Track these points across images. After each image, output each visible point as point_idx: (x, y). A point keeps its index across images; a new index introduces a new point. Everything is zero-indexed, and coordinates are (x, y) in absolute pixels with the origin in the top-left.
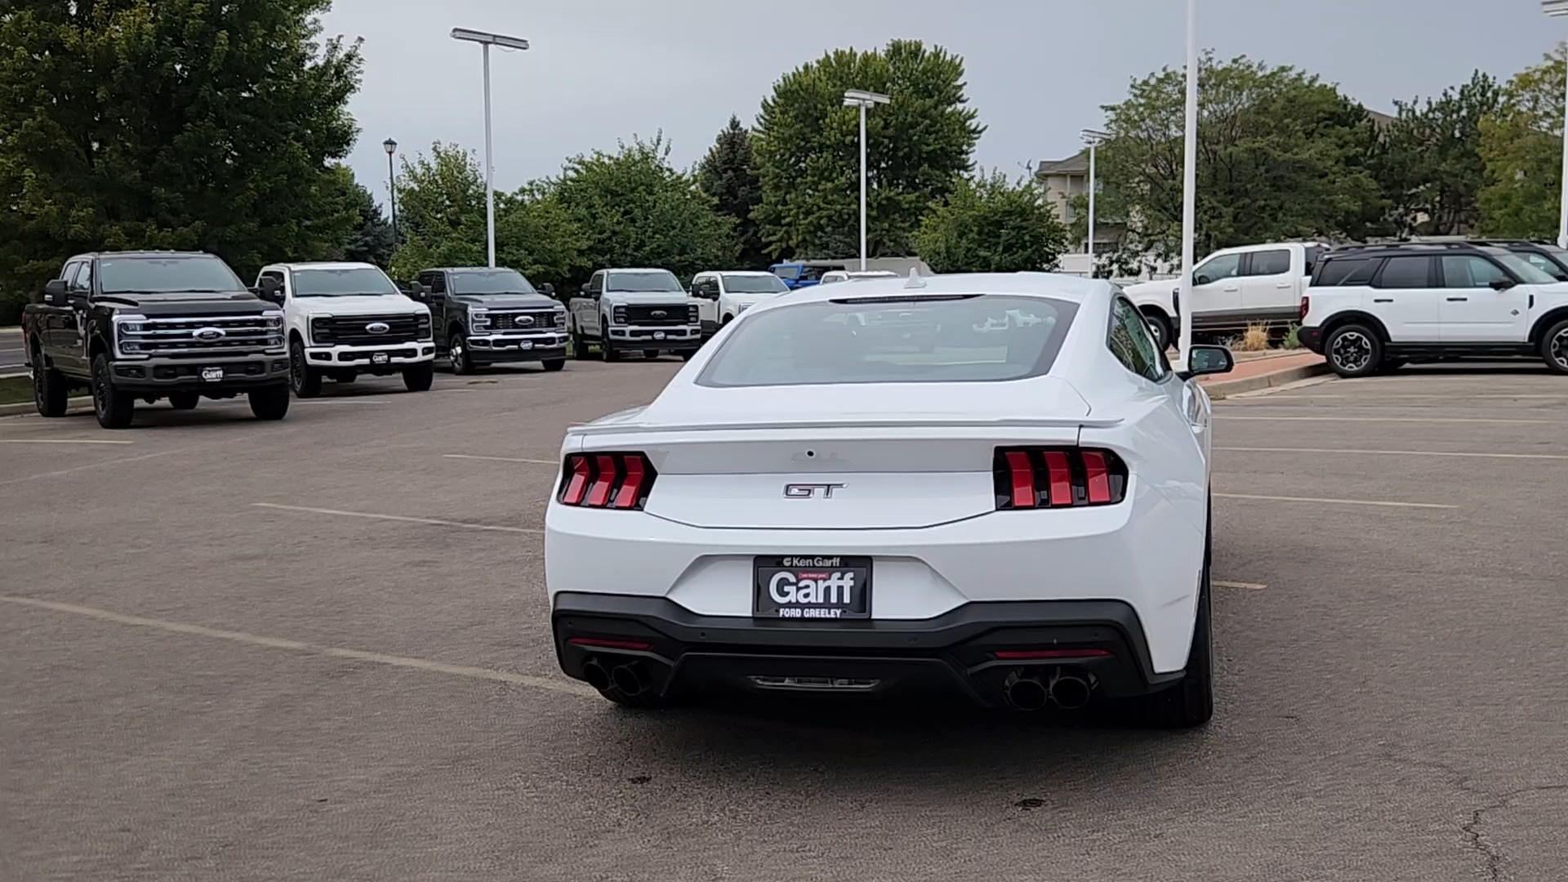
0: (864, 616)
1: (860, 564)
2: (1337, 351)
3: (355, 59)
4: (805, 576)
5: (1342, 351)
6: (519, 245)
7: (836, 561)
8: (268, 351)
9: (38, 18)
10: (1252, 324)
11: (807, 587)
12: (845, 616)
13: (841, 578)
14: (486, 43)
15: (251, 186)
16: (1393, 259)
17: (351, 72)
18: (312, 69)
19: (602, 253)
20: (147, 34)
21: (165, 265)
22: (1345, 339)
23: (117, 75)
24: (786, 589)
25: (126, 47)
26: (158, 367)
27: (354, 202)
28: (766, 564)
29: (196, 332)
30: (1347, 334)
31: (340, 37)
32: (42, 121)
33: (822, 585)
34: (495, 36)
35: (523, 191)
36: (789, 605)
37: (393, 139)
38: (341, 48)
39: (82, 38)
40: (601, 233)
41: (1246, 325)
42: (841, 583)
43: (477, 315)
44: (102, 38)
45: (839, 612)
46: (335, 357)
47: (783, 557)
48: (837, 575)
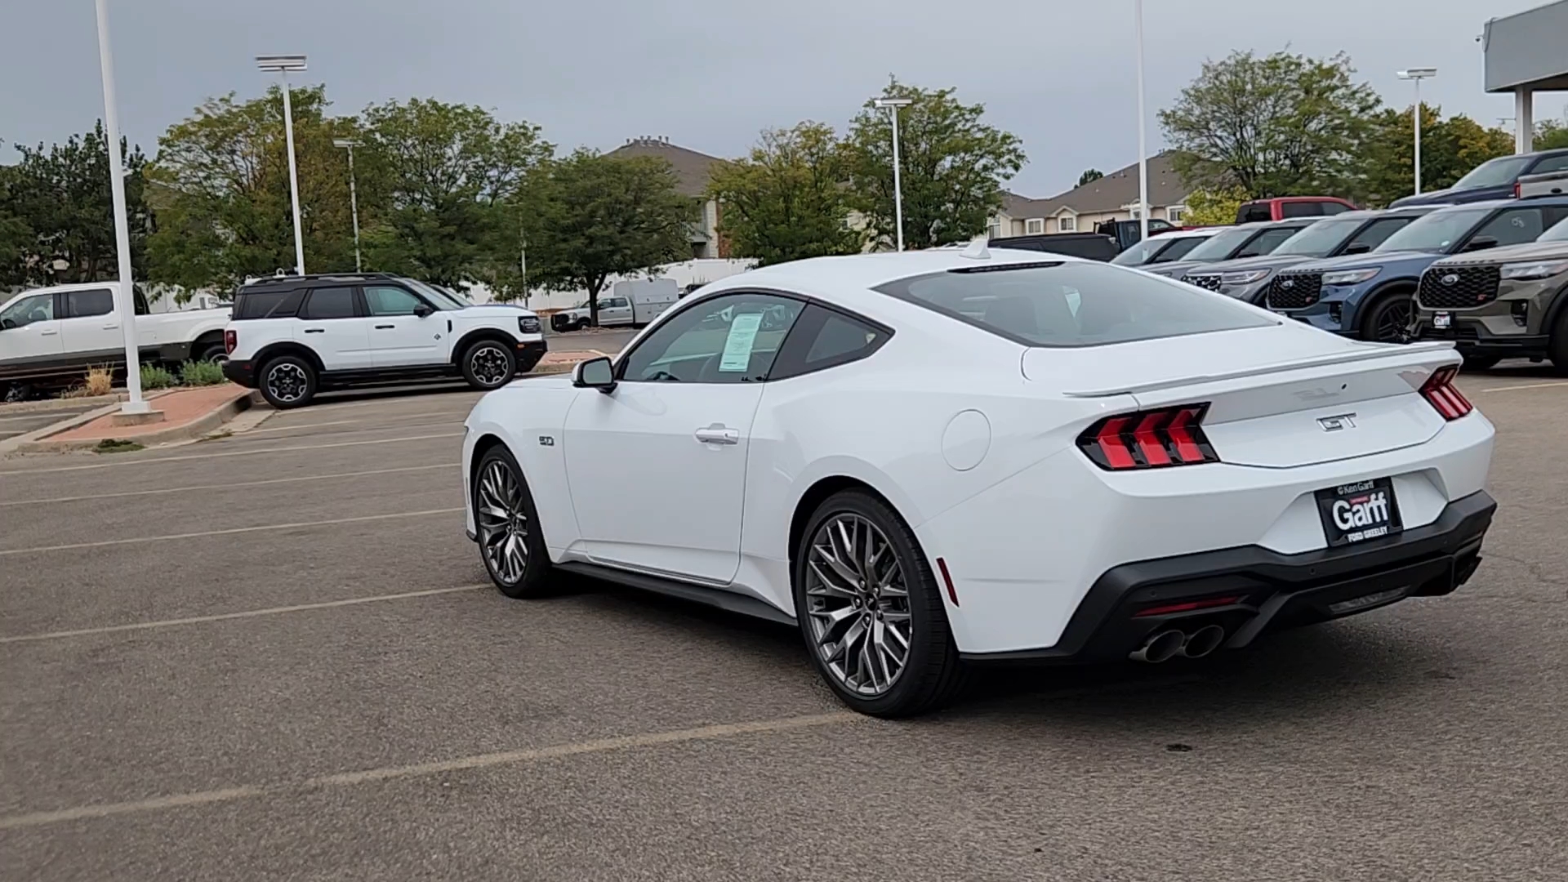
0: (1397, 529)
1: (1383, 484)
2: (272, 383)
4: (1354, 501)
5: (277, 383)
7: (1371, 484)
10: (93, 367)
11: (1358, 511)
12: (1388, 532)
13: (1377, 499)
16: (316, 291)
22: (279, 371)
24: (1346, 515)
28: (1325, 497)
30: (282, 366)
33: (1367, 507)
36: (1353, 530)
41: (86, 368)
42: (1378, 503)
45: (1385, 528)
47: (1336, 488)
48: (1373, 496)
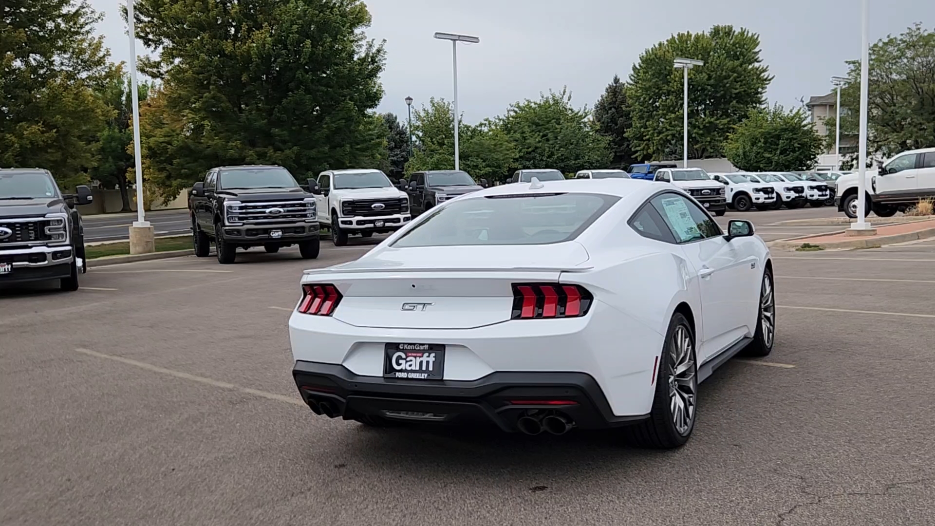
0: (440, 378)
1: (438, 349)
3: (382, 52)
4: (410, 354)
6: (478, 156)
7: (426, 347)
8: (306, 221)
9: (212, 37)
10: (922, 199)
11: (411, 361)
12: (429, 378)
13: (429, 356)
14: (454, 40)
15: (325, 126)
17: (380, 60)
18: (358, 59)
19: (528, 160)
20: (268, 44)
21: (256, 173)
23: (252, 67)
24: (401, 361)
25: (257, 51)
26: (248, 230)
27: (382, 134)
28: (391, 347)
29: (268, 210)
31: (373, 40)
32: (214, 94)
33: (419, 360)
34: (459, 36)
35: (481, 125)
36: (401, 371)
37: (411, 97)
38: (374, 46)
39: (234, 48)
40: (528, 148)
41: (918, 199)
42: (428, 359)
43: (440, 198)
44: (245, 47)
45: (426, 375)
46: (354, 223)
47: (399, 344)
48: (427, 354)
